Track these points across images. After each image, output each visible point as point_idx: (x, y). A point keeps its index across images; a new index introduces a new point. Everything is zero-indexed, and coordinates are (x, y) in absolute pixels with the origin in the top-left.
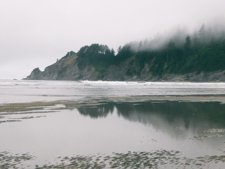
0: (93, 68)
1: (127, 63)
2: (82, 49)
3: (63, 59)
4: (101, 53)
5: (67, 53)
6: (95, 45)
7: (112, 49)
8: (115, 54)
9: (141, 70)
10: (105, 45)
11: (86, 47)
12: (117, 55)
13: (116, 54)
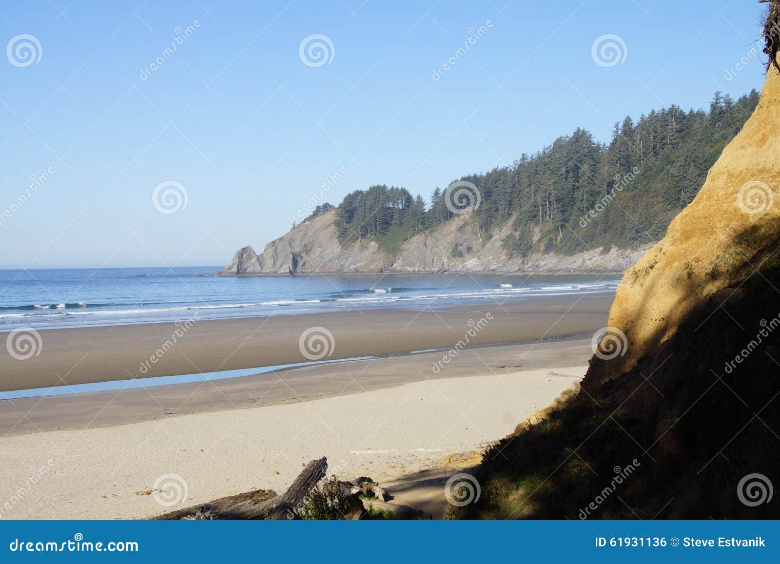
0: (373, 243)
1: (453, 229)
2: (349, 199)
3: (306, 223)
4: (391, 206)
6: (378, 187)
7: (419, 197)
8: (425, 207)
9: (484, 244)
10: (400, 188)
11: (358, 193)
12: (430, 210)
13: (428, 207)
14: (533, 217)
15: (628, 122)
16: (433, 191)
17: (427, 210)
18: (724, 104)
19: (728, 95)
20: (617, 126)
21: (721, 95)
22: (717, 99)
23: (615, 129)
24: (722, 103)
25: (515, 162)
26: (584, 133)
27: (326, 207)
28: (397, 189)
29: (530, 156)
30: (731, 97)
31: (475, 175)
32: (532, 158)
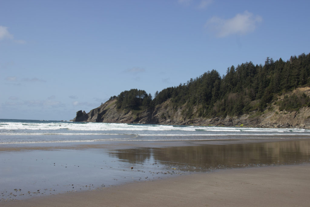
0: (130, 111)
2: (122, 94)
4: (138, 97)
5: (110, 98)
6: (134, 89)
7: (150, 94)
8: (152, 98)
9: (174, 113)
11: (126, 92)
12: (154, 99)
13: (153, 98)
14: (194, 103)
15: (233, 68)
16: (156, 92)
17: (153, 99)
18: (270, 62)
19: (272, 59)
20: (228, 69)
21: (269, 58)
22: (268, 60)
23: (228, 70)
24: (269, 61)
25: (188, 81)
26: (215, 71)
27: (115, 97)
28: (141, 91)
29: (194, 79)
30: (273, 59)
31: (172, 87)
32: (195, 80)
